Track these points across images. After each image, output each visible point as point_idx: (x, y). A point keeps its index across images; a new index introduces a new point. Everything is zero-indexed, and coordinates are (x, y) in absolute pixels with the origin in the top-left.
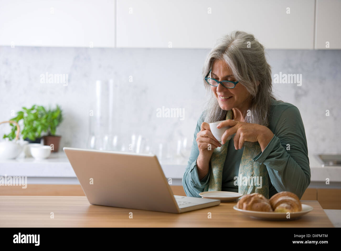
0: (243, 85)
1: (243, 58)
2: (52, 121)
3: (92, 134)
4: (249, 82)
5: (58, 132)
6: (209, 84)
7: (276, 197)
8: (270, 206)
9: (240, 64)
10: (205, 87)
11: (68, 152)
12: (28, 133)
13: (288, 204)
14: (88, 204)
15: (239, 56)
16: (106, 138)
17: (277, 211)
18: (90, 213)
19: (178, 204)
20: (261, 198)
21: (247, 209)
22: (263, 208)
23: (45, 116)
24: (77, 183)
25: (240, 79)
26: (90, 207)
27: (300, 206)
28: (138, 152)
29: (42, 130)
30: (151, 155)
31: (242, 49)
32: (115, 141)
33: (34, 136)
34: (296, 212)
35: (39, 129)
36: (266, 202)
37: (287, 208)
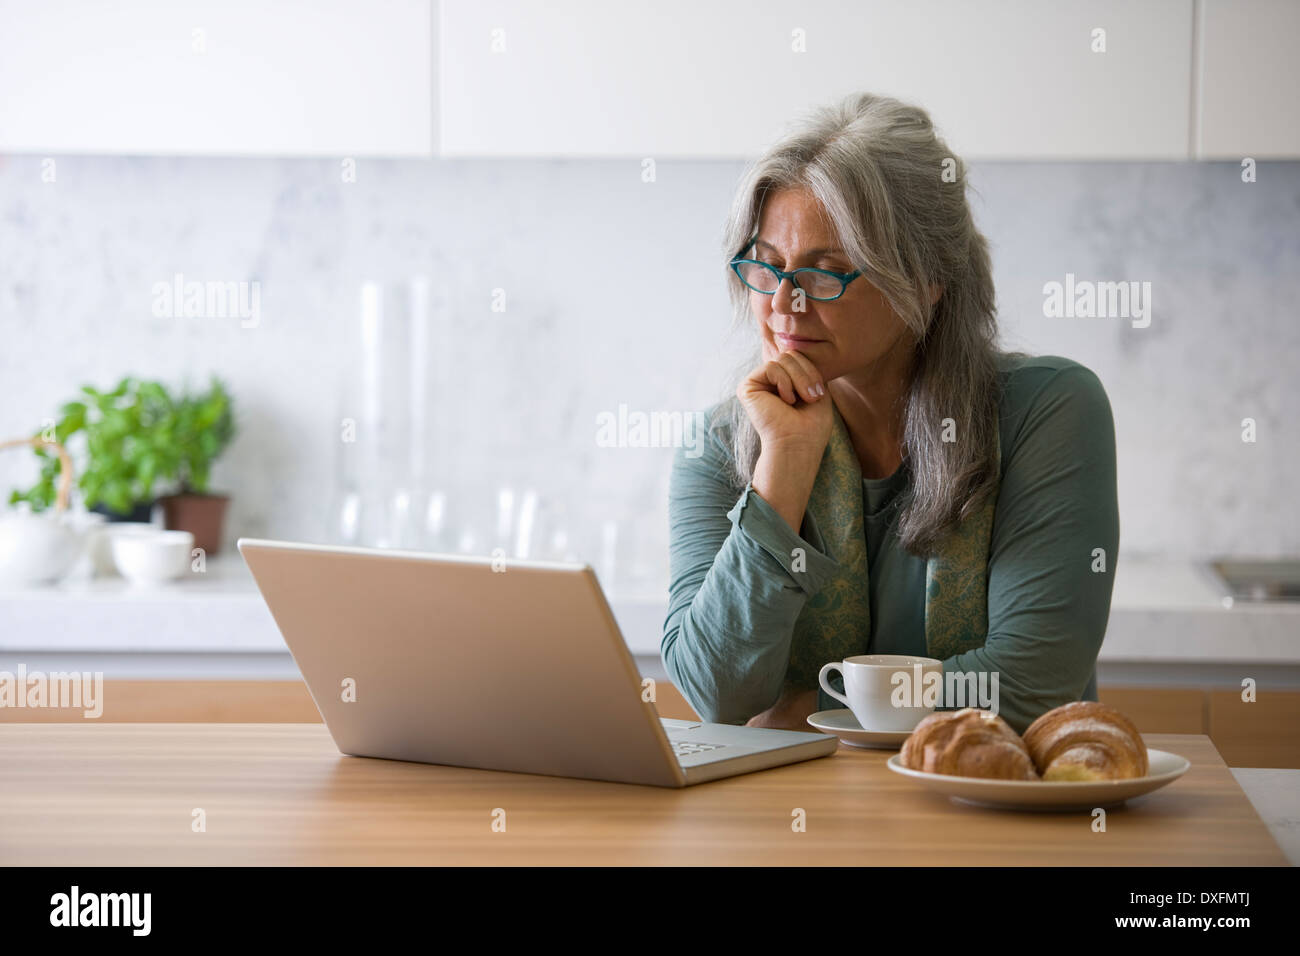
0: (876, 286)
1: (881, 185)
2: (196, 438)
3: (347, 486)
4: (898, 276)
5: (217, 480)
6: (747, 284)
7: (1049, 722)
8: (1025, 758)
9: (871, 209)
10: (732, 297)
11: (255, 557)
12: (102, 484)
13: (1094, 748)
14: (334, 754)
15: (866, 177)
16: (402, 502)
17: (1055, 778)
18: (340, 788)
19: (678, 752)
20: (993, 727)
21: (938, 768)
22: (999, 767)
23: (166, 421)
24: (292, 672)
25: (868, 261)
26: (342, 765)
27: (1139, 756)
28: (524, 556)
29: (158, 470)
30: (572, 564)
31: (879, 151)
32: (436, 512)
33: (126, 497)
34: (1127, 778)
35: (147, 467)
36: (1010, 743)
37: (1089, 764)
